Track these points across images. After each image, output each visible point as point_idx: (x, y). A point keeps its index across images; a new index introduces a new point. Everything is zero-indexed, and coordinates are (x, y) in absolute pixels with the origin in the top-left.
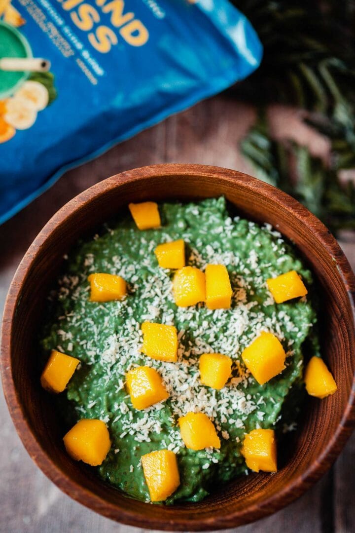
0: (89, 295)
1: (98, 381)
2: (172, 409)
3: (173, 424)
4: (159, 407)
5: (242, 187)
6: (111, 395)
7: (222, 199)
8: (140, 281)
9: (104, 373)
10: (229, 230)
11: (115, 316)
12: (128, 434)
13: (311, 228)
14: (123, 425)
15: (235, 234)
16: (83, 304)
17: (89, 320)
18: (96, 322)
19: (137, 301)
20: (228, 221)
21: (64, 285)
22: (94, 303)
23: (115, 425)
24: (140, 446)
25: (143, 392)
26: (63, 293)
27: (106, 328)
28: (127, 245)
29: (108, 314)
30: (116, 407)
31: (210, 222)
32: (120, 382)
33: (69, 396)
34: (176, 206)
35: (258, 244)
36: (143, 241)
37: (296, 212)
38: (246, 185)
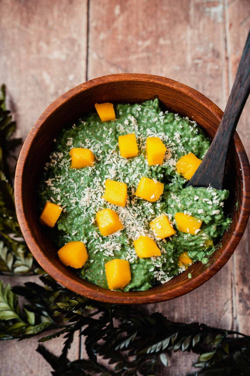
0: (71, 165)
1: (78, 218)
2: (127, 235)
3: (128, 244)
4: (118, 234)
5: (169, 88)
6: (86, 226)
7: (156, 100)
8: (103, 153)
9: (81, 213)
10: (162, 119)
11: (87, 176)
12: (99, 251)
13: (214, 113)
14: (95, 245)
15: (166, 121)
16: (67, 170)
17: (70, 180)
18: (75, 181)
19: (101, 166)
20: (161, 113)
21: (54, 158)
22: (73, 169)
23: (90, 246)
24: (107, 259)
25: (107, 224)
26: (53, 163)
27: (82, 184)
28: (95, 132)
29: (83, 175)
30: (90, 234)
31: (149, 115)
32: (93, 218)
33: (59, 228)
34: (126, 106)
35: (181, 127)
36: (105, 128)
37: (204, 103)
38: (171, 86)
